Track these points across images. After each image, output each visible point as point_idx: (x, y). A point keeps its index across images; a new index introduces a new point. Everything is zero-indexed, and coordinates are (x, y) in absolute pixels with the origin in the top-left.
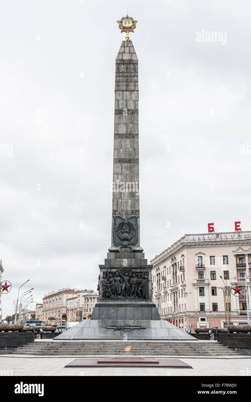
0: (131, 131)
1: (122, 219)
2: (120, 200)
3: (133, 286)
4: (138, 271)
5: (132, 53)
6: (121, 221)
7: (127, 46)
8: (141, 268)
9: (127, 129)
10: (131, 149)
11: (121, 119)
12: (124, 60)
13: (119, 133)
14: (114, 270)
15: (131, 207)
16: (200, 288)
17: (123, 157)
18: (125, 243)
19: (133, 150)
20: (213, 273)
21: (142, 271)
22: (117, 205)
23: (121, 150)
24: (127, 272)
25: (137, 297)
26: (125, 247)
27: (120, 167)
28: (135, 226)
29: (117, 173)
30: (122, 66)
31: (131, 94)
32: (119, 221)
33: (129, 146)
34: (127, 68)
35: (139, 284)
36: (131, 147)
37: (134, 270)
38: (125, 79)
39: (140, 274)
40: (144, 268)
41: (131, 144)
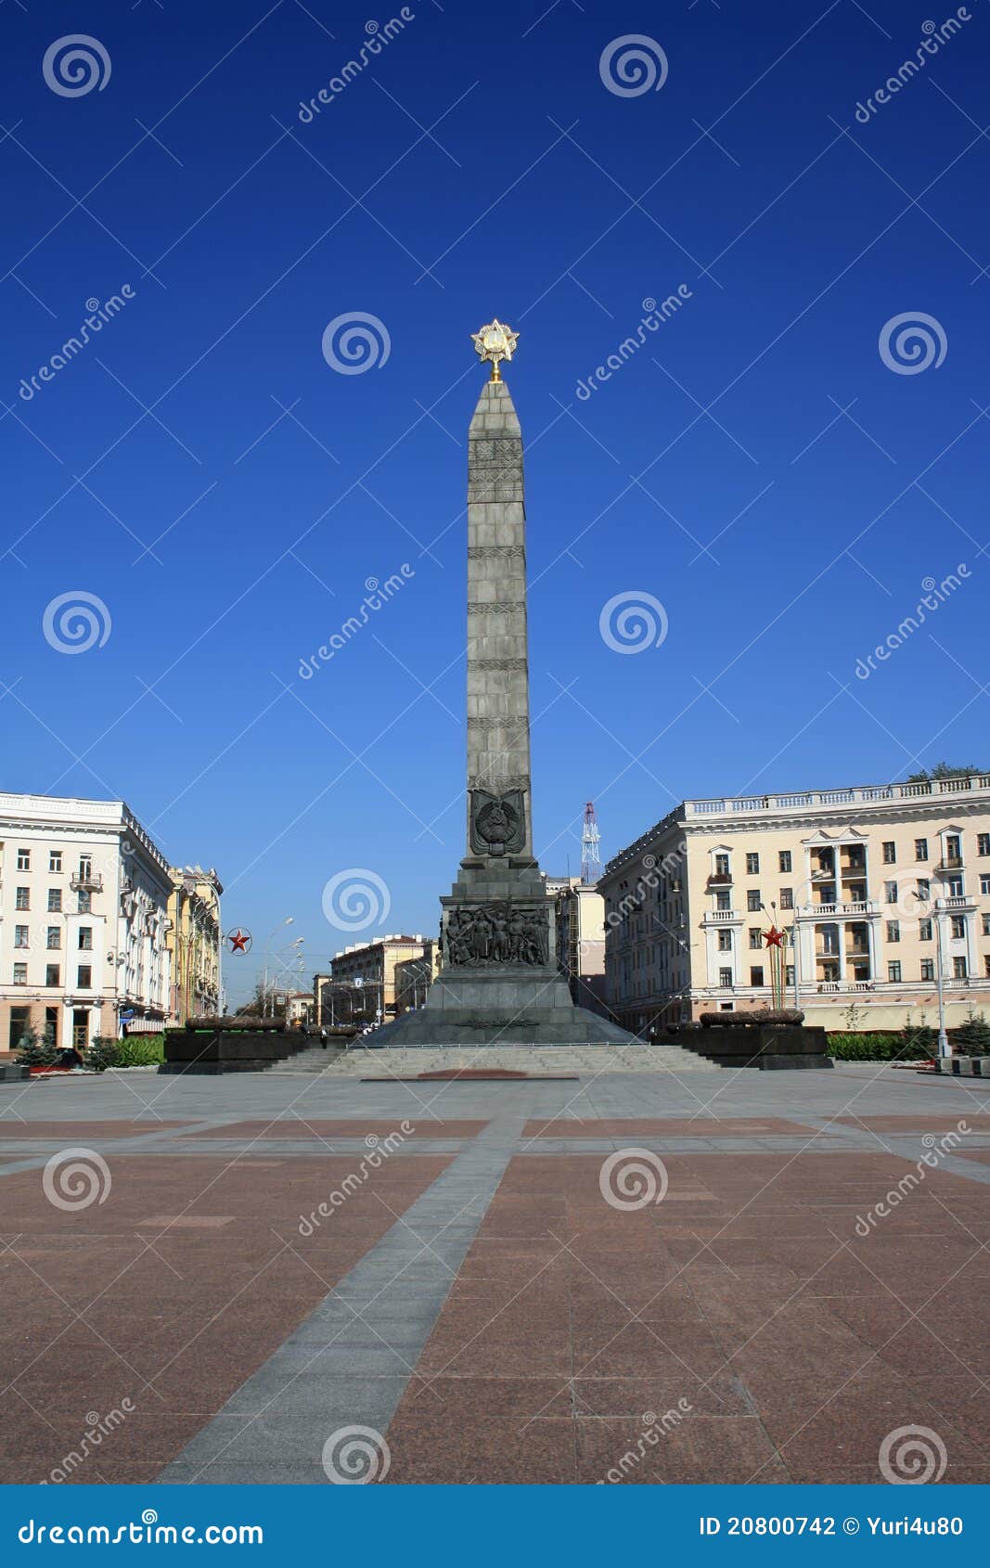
0: (506, 595)
1: (491, 796)
2: (485, 754)
3: (516, 938)
4: (525, 907)
5: (505, 413)
6: (487, 801)
7: (496, 398)
8: (531, 902)
9: (497, 590)
10: (506, 638)
11: (484, 568)
12: (488, 432)
13: (480, 601)
14: (472, 908)
15: (509, 769)
16: (720, 931)
17: (490, 655)
18: (499, 847)
19: (512, 639)
20: (754, 896)
21: (534, 906)
22: (478, 766)
23: (485, 641)
24: (501, 911)
25: (525, 963)
26: (499, 855)
27: (484, 679)
28: (518, 811)
29: (476, 692)
30: (484, 444)
31: (506, 508)
32: (482, 801)
33: (502, 631)
34: (495, 451)
35: (528, 934)
36: (508, 633)
37: (514, 907)
38: (490, 475)
39: (531, 914)
40: (538, 902)
41: (507, 625)
